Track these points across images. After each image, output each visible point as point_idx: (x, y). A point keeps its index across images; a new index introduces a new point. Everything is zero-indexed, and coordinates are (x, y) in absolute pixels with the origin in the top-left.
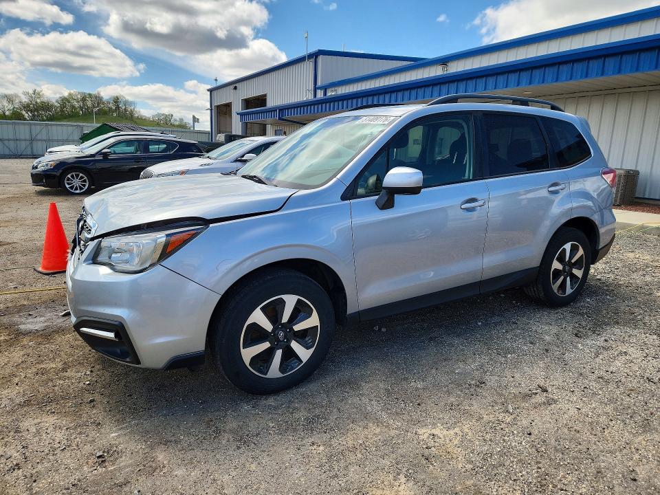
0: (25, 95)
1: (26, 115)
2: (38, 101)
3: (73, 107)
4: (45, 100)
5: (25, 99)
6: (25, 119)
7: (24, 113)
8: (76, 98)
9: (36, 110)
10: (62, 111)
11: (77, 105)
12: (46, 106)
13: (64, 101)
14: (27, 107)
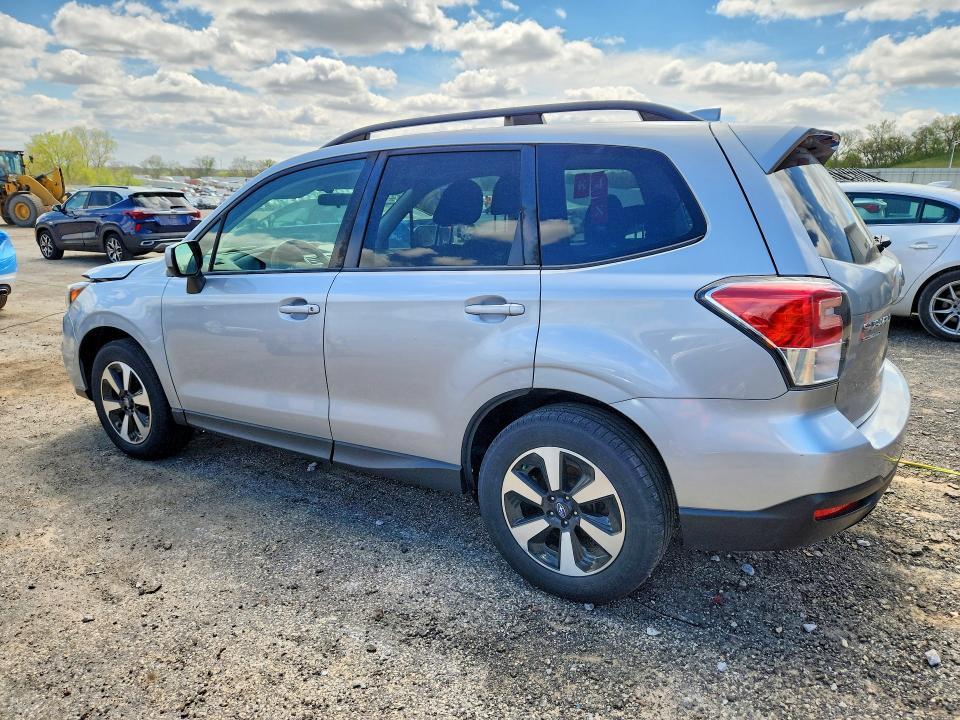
0: (870, 130)
1: (865, 158)
2: (886, 136)
3: (936, 141)
4: (896, 134)
5: (867, 136)
6: (861, 166)
7: (862, 155)
8: (944, 126)
9: (880, 150)
10: (918, 148)
11: (942, 136)
12: (895, 145)
13: (925, 133)
14: (867, 148)
